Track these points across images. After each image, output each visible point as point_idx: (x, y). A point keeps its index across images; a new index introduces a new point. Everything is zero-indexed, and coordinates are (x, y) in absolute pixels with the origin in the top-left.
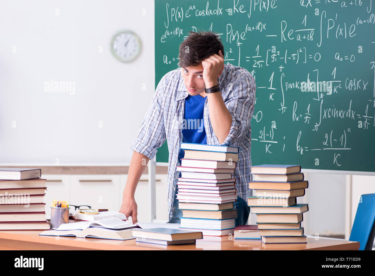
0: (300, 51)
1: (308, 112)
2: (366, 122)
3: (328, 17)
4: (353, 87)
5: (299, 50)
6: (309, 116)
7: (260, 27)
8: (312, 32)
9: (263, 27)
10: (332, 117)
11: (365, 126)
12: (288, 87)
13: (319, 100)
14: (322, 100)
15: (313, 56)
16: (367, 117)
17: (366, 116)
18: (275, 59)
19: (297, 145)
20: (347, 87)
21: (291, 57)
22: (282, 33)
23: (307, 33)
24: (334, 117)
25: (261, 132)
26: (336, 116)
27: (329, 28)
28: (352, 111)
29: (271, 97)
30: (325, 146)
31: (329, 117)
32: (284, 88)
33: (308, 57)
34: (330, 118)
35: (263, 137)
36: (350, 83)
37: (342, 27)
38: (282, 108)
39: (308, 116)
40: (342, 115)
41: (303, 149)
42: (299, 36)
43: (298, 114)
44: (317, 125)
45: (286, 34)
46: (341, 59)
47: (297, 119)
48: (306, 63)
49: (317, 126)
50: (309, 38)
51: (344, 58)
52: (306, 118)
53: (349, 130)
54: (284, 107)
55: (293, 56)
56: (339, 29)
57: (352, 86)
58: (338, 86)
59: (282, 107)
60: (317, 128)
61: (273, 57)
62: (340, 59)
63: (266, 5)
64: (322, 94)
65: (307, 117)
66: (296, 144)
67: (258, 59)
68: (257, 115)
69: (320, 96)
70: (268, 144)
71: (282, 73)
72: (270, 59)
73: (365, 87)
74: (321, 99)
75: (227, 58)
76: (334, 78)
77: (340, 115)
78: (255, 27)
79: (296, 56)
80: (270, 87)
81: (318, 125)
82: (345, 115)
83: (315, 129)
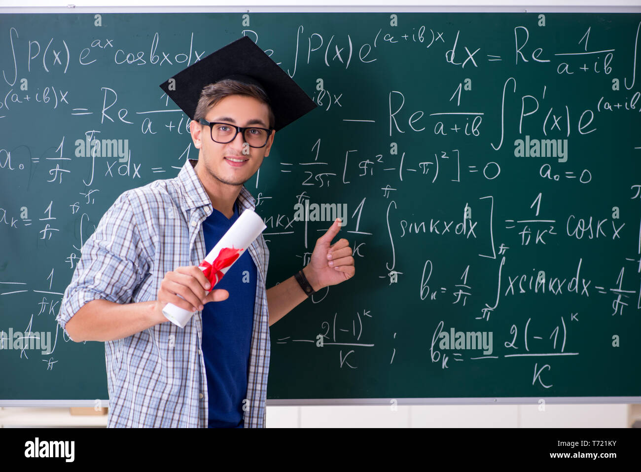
0: (443, 157)
1: (465, 283)
2: (618, 301)
3: (522, 91)
4: (587, 233)
5: (440, 155)
6: (464, 289)
7: (325, 101)
8: (478, 120)
9: (333, 100)
10: (530, 292)
11: (616, 309)
12: (407, 230)
13: (495, 258)
14: (504, 258)
15: (480, 169)
16: (620, 290)
17: (618, 288)
18: (368, 170)
19: (432, 349)
20: (571, 233)
21: (417, 167)
22: (391, 115)
23: (462, 120)
24: (536, 291)
25: (325, 325)
26: (540, 289)
27: (524, 113)
28: (584, 281)
29: (356, 250)
30: (511, 351)
31: (523, 291)
32: (397, 231)
33: (464, 170)
34: (523, 293)
35: (332, 334)
36: (579, 225)
37: (559, 112)
38: (389, 274)
39: (462, 290)
40: (556, 287)
41: (447, 358)
42: (440, 125)
43: (433, 285)
44: (487, 309)
45: (402, 120)
46: (555, 177)
47: (433, 296)
48: (459, 181)
49: (489, 311)
50: (469, 131)
51: (563, 176)
52: (458, 295)
53: (573, 317)
55: (422, 165)
56: (551, 118)
57: (583, 230)
58: (546, 231)
59: (389, 272)
60: (489, 313)
61: (363, 165)
62: (552, 176)
63: (344, 55)
64: (503, 246)
65: (461, 292)
66: (431, 347)
67: (316, 170)
69: (497, 250)
70: (347, 348)
71: (389, 200)
72: (354, 170)
73: (616, 233)
74: (500, 257)
76: (537, 214)
77: (551, 288)
79: (432, 168)
80: (355, 231)
81: (491, 309)
82: (564, 288)
83: (482, 316)
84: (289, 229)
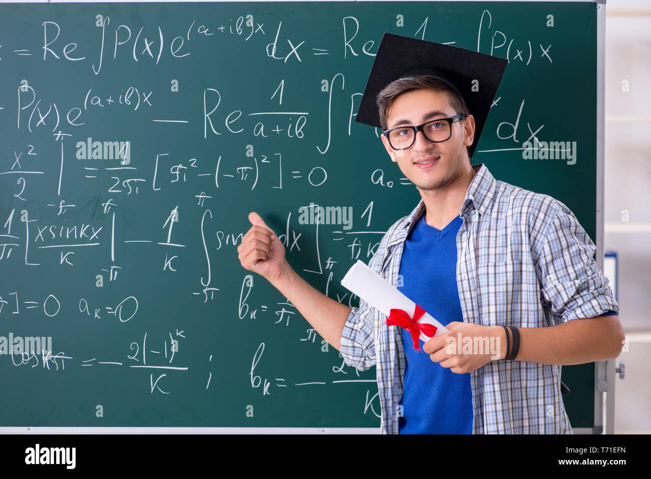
0: (264, 161)
5: (259, 158)
6: (289, 308)
7: (134, 99)
8: (303, 120)
9: (143, 98)
12: (224, 241)
13: (321, 273)
14: (332, 274)
15: (305, 174)
18: (181, 176)
19: (252, 373)
21: (233, 172)
22: (206, 115)
23: (284, 122)
25: (134, 345)
27: (354, 113)
29: (168, 263)
30: (340, 376)
32: (212, 243)
33: (287, 175)
35: (140, 356)
38: (205, 291)
39: (286, 308)
41: (269, 384)
42: (260, 126)
43: (254, 303)
45: (218, 118)
46: (388, 183)
47: (253, 315)
48: (281, 188)
50: (293, 133)
51: (397, 182)
52: (280, 314)
54: (209, 287)
55: (240, 170)
59: (205, 288)
60: (315, 335)
61: (174, 170)
62: (385, 183)
63: (155, 49)
64: (331, 260)
65: (283, 311)
67: (124, 175)
68: (120, 306)
69: (324, 264)
70: (157, 373)
71: (204, 208)
72: (165, 175)
74: (328, 271)
75: (17, 168)
76: (368, 225)
78: (116, 99)
79: (251, 173)
80: (167, 242)
83: (307, 338)
84: (94, 240)
